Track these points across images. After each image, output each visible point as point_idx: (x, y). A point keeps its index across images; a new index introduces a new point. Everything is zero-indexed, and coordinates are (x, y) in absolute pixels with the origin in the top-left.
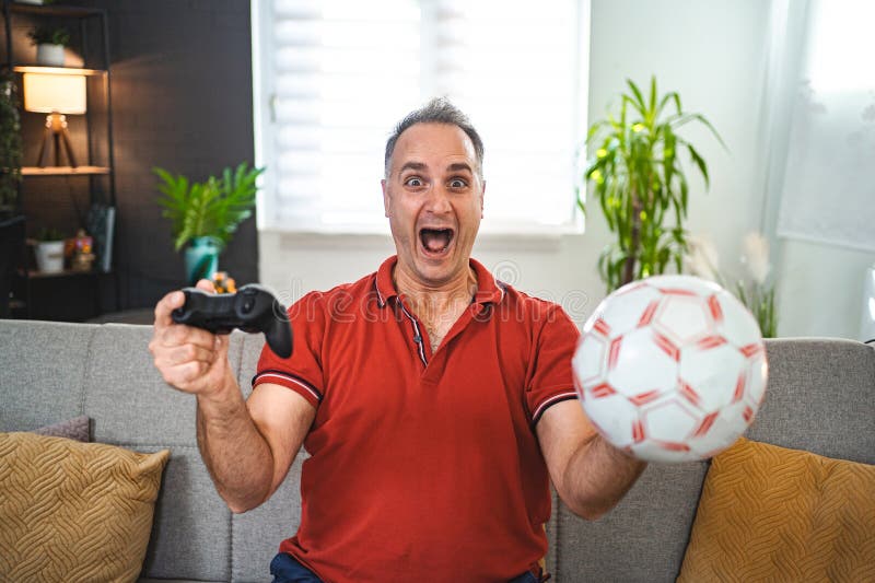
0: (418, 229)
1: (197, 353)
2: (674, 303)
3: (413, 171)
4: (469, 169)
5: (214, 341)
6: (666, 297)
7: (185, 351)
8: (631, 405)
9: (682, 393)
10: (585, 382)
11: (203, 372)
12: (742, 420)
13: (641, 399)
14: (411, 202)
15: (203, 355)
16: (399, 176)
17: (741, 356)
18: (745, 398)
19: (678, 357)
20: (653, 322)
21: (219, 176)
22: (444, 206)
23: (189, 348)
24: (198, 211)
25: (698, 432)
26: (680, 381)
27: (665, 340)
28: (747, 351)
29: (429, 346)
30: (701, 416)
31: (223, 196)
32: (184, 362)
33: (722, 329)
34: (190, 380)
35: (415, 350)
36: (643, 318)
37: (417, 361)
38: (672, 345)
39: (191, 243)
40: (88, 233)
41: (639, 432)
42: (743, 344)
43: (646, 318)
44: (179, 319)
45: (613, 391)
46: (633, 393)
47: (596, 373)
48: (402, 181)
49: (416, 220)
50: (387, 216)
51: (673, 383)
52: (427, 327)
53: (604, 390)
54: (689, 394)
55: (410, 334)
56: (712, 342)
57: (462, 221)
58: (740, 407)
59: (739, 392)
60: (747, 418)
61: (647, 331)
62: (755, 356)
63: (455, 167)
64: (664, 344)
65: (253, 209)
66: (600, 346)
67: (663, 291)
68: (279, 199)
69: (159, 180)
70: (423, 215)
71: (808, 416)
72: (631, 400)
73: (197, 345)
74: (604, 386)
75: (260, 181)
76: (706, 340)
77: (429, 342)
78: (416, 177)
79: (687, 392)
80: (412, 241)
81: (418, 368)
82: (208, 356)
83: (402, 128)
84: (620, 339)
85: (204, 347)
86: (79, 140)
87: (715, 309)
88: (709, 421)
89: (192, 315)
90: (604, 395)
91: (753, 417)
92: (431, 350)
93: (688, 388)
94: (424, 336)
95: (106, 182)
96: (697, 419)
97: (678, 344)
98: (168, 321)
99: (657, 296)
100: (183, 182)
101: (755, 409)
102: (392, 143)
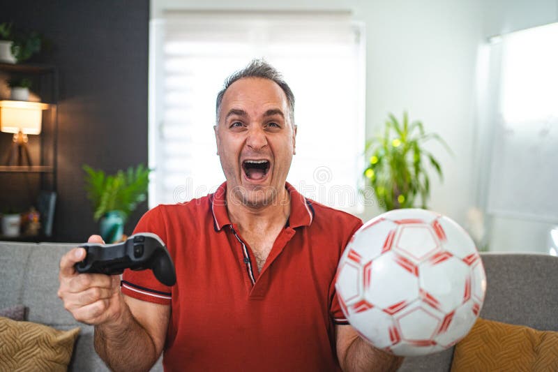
0: (242, 161)
1: (101, 293)
2: (408, 231)
3: (235, 117)
4: (281, 114)
5: (111, 281)
6: (400, 226)
7: (91, 294)
8: (386, 315)
9: (424, 301)
10: (347, 301)
11: (107, 306)
12: (472, 314)
13: (393, 309)
14: (236, 140)
15: (105, 293)
16: (226, 122)
17: (464, 265)
18: (473, 297)
19: (417, 273)
20: (394, 247)
21: (125, 171)
22: (261, 141)
23: (94, 291)
24: (110, 193)
25: (441, 329)
26: (421, 290)
27: (405, 260)
28: (468, 260)
29: (256, 266)
30: (442, 316)
31: (128, 185)
32: (91, 303)
33: (447, 247)
34: (97, 315)
35: (244, 270)
36: (385, 246)
37: (246, 280)
38: (411, 264)
39: (106, 215)
40: (37, 210)
41: (395, 335)
42: (464, 256)
43: (388, 245)
44: (83, 270)
45: (370, 306)
46: (386, 305)
47: (356, 294)
48: (228, 126)
49: (240, 155)
50: (218, 154)
51: (416, 294)
52: (254, 251)
53: (363, 305)
54: (430, 300)
55: (240, 255)
56: (441, 257)
57: (276, 153)
58: (470, 304)
59: (467, 294)
60: (475, 312)
61: (389, 255)
62: (474, 264)
63: (270, 112)
64: (404, 263)
65: (147, 195)
66: (355, 271)
67: (397, 222)
68: (164, 190)
69: (85, 173)
70: (246, 149)
71: (523, 303)
72: (385, 311)
73: (99, 287)
74: (363, 302)
75: (152, 176)
76: (437, 256)
77: (256, 263)
78: (239, 121)
79: (428, 299)
80: (237, 173)
81: (247, 286)
82: (108, 293)
83: (229, 84)
84: (370, 263)
85: (104, 288)
86: (35, 151)
87: (439, 231)
88: (448, 319)
89: (93, 265)
90: (364, 309)
91: (479, 312)
92: (257, 269)
93: (428, 296)
94: (252, 258)
95: (51, 177)
96: (439, 320)
97: (416, 262)
98: (71, 271)
99: (394, 227)
100: (101, 176)
101: (481, 304)
102: (222, 94)
